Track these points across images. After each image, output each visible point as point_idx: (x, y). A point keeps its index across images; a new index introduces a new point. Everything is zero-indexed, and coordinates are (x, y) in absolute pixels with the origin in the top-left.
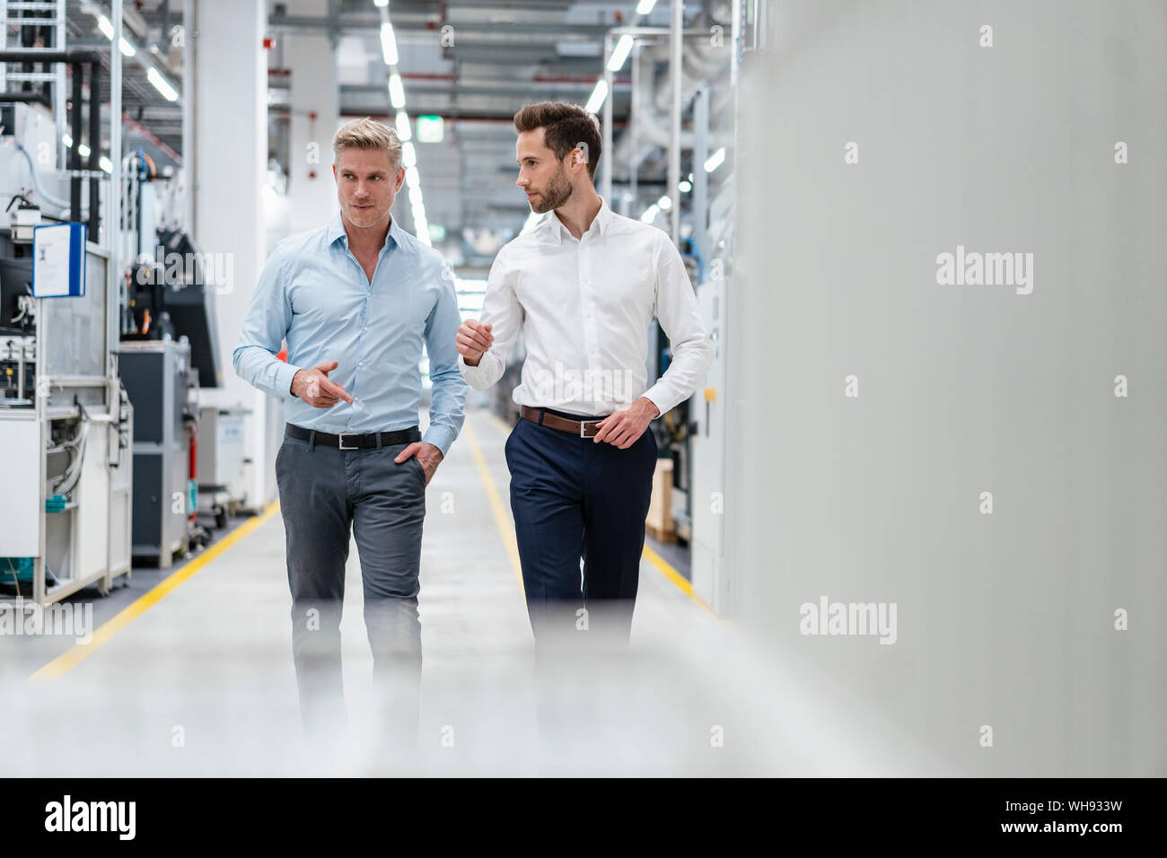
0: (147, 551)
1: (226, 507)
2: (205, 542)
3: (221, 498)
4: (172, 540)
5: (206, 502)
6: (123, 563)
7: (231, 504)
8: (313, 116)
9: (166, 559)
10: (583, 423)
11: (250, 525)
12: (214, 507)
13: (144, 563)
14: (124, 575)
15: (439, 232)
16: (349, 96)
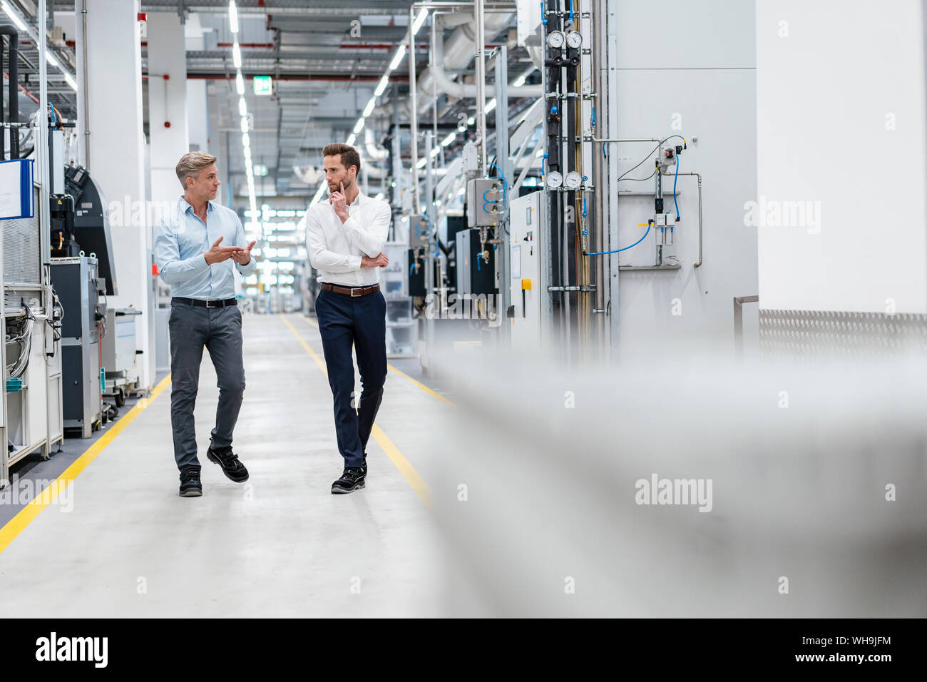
0: (73, 424)
1: (123, 388)
2: (113, 417)
3: (120, 382)
4: (91, 415)
5: (109, 385)
6: (58, 434)
7: (127, 386)
8: (166, 77)
9: (87, 430)
10: (352, 289)
11: (141, 404)
12: (114, 389)
13: (72, 434)
14: (59, 443)
15: (262, 170)
16: (192, 60)
